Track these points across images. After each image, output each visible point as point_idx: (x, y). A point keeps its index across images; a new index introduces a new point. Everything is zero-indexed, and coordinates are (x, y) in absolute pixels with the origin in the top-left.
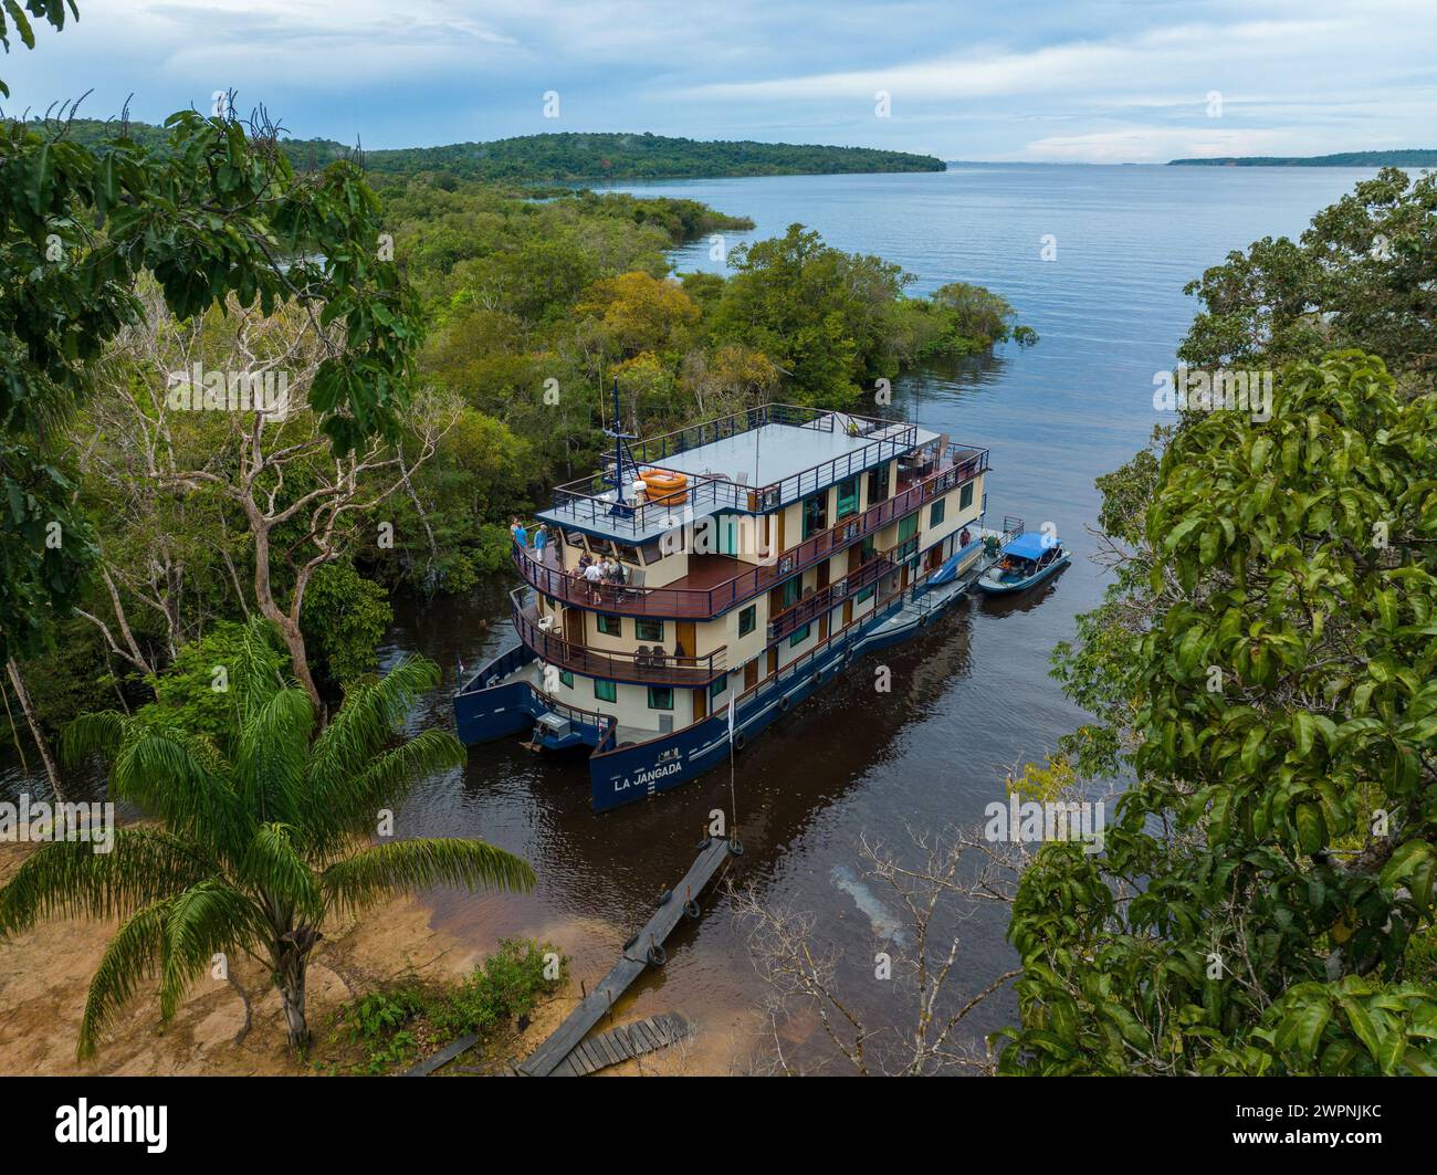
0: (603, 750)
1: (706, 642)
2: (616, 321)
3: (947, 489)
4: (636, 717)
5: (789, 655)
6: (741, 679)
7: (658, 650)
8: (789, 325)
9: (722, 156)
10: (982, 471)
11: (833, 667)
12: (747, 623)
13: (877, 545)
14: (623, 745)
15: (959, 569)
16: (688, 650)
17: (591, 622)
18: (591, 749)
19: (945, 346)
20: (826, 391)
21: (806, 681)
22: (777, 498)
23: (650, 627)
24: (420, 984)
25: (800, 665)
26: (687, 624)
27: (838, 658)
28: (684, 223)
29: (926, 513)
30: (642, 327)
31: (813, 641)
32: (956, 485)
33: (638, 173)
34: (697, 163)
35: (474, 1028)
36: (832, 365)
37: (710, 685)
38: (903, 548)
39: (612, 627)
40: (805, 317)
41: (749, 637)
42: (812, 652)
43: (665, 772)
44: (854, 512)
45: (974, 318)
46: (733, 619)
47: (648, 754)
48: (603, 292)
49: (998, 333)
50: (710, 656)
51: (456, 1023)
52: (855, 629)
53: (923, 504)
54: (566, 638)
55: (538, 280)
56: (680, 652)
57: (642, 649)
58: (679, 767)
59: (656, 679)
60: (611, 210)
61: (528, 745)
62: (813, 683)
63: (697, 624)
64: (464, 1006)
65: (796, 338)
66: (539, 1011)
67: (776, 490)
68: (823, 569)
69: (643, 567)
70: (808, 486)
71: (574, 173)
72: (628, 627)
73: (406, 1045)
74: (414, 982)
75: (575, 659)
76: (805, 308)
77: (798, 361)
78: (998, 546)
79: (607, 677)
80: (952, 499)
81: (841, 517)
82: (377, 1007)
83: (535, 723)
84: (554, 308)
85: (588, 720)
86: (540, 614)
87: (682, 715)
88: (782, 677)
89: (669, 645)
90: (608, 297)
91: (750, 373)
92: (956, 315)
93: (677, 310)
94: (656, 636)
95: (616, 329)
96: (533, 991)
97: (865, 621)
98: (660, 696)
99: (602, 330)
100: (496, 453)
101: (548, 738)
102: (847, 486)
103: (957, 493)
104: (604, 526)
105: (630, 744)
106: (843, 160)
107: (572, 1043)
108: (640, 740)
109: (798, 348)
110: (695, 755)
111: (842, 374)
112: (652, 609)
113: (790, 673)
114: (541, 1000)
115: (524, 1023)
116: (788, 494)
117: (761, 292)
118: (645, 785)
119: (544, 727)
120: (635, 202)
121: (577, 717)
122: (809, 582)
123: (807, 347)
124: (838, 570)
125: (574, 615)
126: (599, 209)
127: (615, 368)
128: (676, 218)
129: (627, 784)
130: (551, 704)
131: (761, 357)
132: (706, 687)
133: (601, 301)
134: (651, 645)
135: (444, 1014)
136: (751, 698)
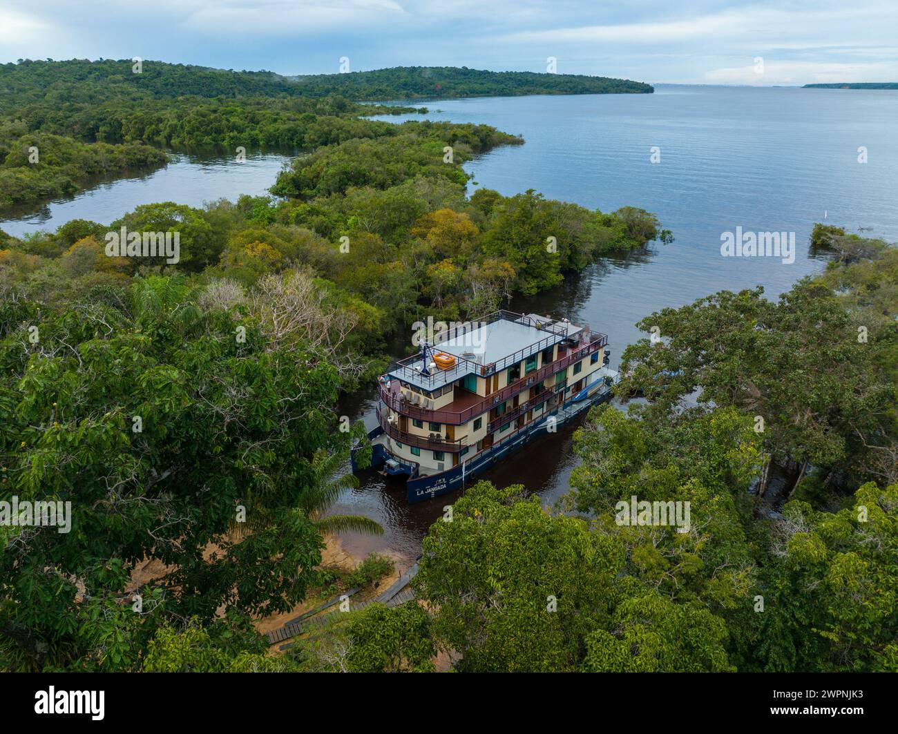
0: (413, 478)
1: (459, 433)
2: (433, 240)
3: (583, 356)
4: (428, 463)
5: (499, 437)
6: (475, 448)
7: (438, 436)
8: (525, 244)
9: (511, 82)
10: (604, 346)
11: (519, 443)
12: (477, 425)
13: (546, 384)
14: (422, 475)
15: (589, 393)
16: (451, 437)
17: (411, 421)
18: (408, 476)
19: (618, 245)
20: (543, 279)
21: (506, 448)
22: (494, 369)
23: (435, 426)
24: (338, 568)
25: (503, 442)
26: (451, 427)
27: (523, 438)
28: (482, 140)
29: (571, 369)
30: (447, 242)
31: (511, 429)
32: (588, 354)
33: (457, 93)
34: (494, 86)
35: (359, 585)
36: (546, 265)
37: (461, 452)
38: (558, 386)
39: (419, 424)
40: (532, 240)
41: (478, 431)
42: (509, 435)
43: (439, 488)
44: (535, 369)
45: (637, 228)
46: (471, 424)
47: (432, 480)
48: (427, 221)
49: (651, 235)
50: (460, 440)
51: (352, 583)
52: (532, 424)
53: (569, 365)
54: (399, 428)
55: (393, 215)
56: (448, 437)
57: (432, 435)
58: (445, 486)
59: (437, 448)
60: (438, 133)
61: (382, 473)
62: (509, 449)
63: (456, 427)
64: (355, 577)
65: (528, 251)
66: (383, 581)
67: (494, 366)
68: (516, 399)
69: (433, 400)
70: (510, 362)
71: (418, 93)
72: (426, 425)
73: (334, 589)
74: (335, 567)
75: (403, 437)
76: (534, 235)
77: (528, 263)
78: (612, 380)
79: (416, 445)
80: (586, 361)
81: (528, 373)
82: (323, 575)
83: (385, 464)
84: (400, 230)
85: (407, 464)
86: (388, 415)
87: (448, 463)
88: (494, 447)
89: (443, 433)
90: (430, 224)
91: (501, 273)
92: (625, 226)
93: (465, 232)
94: (438, 429)
95: (433, 243)
96: (381, 573)
97: (537, 421)
98: (438, 456)
99: (425, 246)
100: (369, 323)
101: (390, 470)
102: (532, 359)
103: (589, 357)
104: (416, 381)
105: (425, 475)
106: (587, 85)
107: (395, 593)
108: (430, 474)
109: (528, 257)
110: (452, 481)
111: (553, 270)
112: (436, 419)
113: (498, 445)
114: (384, 577)
115: (377, 585)
116: (499, 367)
117: (510, 226)
118: (430, 493)
119: (389, 465)
120: (452, 127)
121: (403, 462)
122: (510, 404)
123: (533, 257)
124: (524, 398)
125: (403, 418)
126: (430, 132)
127: (431, 267)
128: (476, 138)
129: (422, 492)
130: (392, 456)
131: (507, 265)
132: (458, 452)
133: (426, 227)
134: (435, 433)
135: (346, 579)
136: (479, 456)
